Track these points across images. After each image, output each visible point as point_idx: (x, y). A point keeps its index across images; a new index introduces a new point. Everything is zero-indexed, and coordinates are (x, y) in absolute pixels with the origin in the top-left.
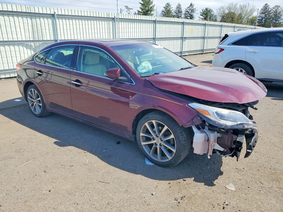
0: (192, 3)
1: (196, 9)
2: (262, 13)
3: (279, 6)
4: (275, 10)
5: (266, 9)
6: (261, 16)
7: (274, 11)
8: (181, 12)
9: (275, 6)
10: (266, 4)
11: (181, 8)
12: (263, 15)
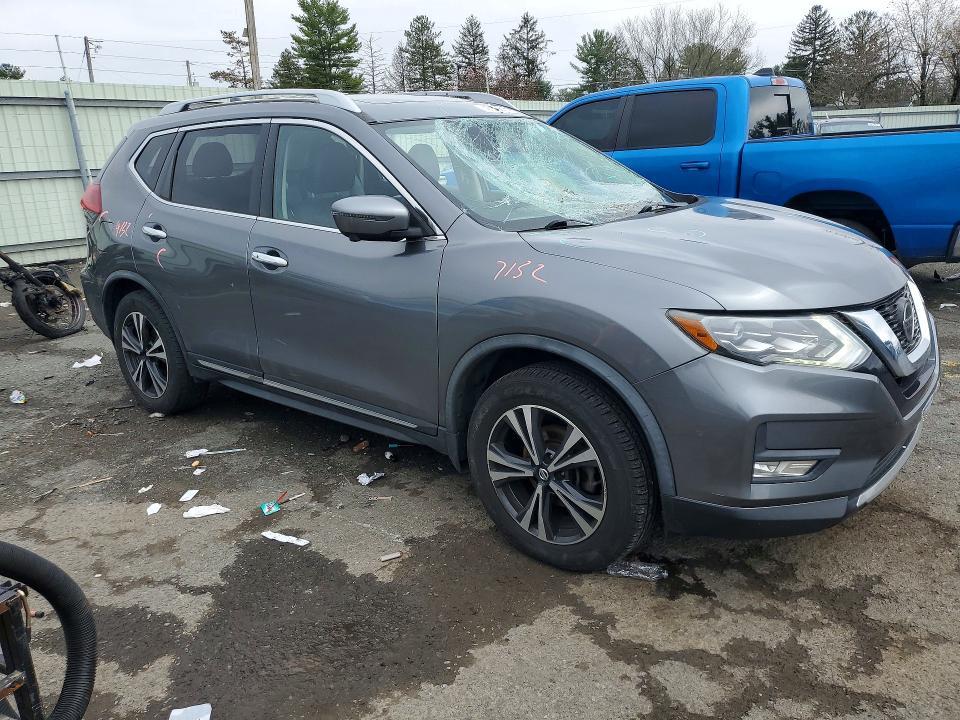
0: (531, 15)
1: (546, 38)
2: (804, 44)
3: (870, 15)
4: (855, 30)
5: (817, 26)
6: (798, 52)
7: (853, 33)
8: (484, 51)
9: (857, 16)
10: (817, 8)
12: (807, 51)
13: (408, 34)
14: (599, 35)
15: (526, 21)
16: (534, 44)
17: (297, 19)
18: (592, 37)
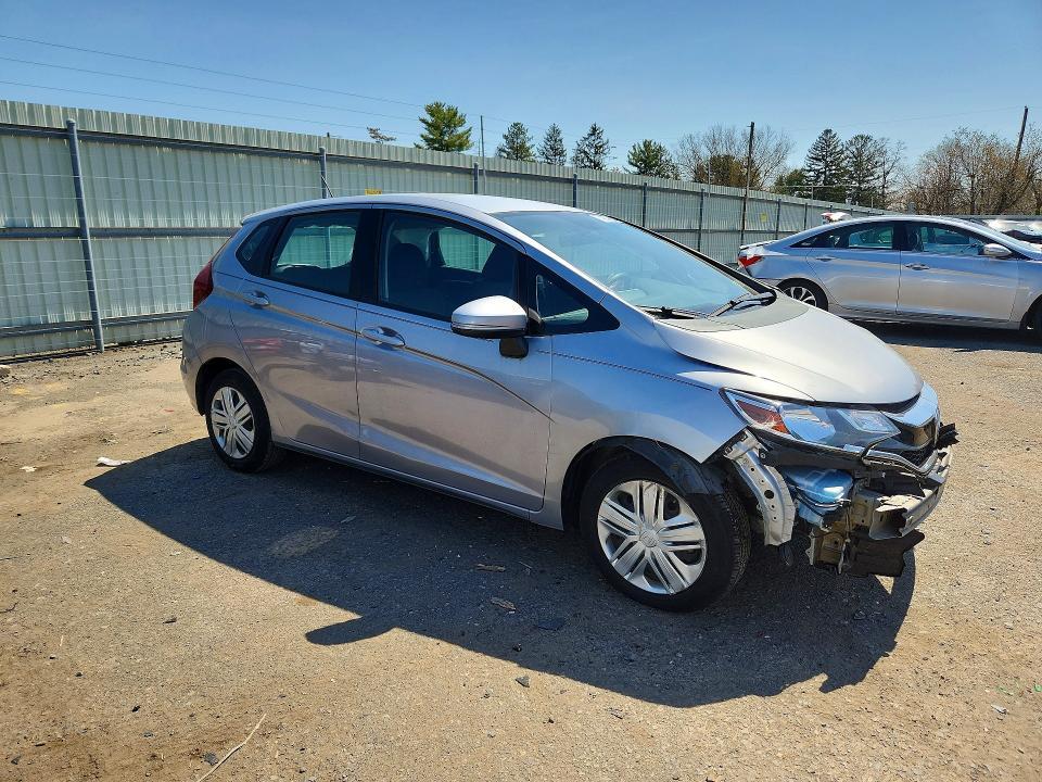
11: (561, 140)
13: (505, 137)
14: (647, 145)
15: (594, 130)
16: (599, 149)
17: (424, 121)
18: (642, 146)
